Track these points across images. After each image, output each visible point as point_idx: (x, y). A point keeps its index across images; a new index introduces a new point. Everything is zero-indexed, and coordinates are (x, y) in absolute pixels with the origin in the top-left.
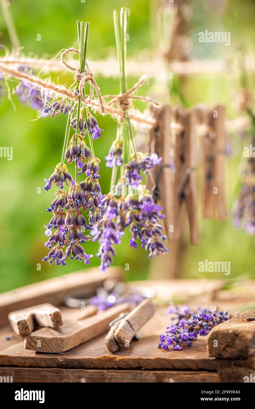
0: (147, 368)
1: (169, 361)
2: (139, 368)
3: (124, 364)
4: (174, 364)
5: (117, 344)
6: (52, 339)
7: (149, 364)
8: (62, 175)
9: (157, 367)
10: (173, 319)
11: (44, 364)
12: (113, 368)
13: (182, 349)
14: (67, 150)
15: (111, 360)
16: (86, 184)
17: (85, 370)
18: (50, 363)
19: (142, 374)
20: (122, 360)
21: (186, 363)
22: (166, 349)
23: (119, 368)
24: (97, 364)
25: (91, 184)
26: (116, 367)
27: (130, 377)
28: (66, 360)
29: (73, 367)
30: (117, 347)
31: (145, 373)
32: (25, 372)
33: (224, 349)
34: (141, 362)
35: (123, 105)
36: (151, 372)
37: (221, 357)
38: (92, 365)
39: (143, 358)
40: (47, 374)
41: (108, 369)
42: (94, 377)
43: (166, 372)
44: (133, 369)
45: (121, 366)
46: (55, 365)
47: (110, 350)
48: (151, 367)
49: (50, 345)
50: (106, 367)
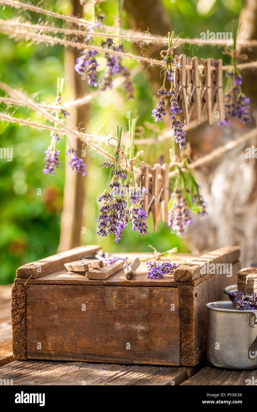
0: (146, 286)
1: (156, 283)
2: (142, 286)
3: (135, 284)
4: (158, 284)
5: (130, 275)
6: (99, 273)
7: (146, 284)
8: (107, 195)
9: (150, 285)
10: (148, 267)
11: (96, 284)
12: (129, 286)
13: (159, 279)
14: (110, 184)
15: (129, 282)
16: (119, 199)
17: (116, 287)
18: (99, 284)
19: (143, 288)
20: (134, 282)
21: (163, 284)
22: (152, 278)
23: (132, 286)
24: (122, 284)
25: (121, 200)
26: (131, 285)
27: (138, 290)
28: (107, 282)
29: (110, 286)
30: (130, 277)
31: (144, 288)
32: (87, 288)
33: (181, 277)
34: (143, 283)
35: (131, 164)
36: (148, 288)
37: (180, 281)
38: (119, 285)
39: (144, 281)
40: (98, 288)
41: (127, 286)
42: (120, 290)
43: (154, 288)
44: (139, 286)
45: (134, 285)
46: (102, 285)
47: (127, 278)
48: (147, 286)
49: (98, 276)
50: (126, 285)
